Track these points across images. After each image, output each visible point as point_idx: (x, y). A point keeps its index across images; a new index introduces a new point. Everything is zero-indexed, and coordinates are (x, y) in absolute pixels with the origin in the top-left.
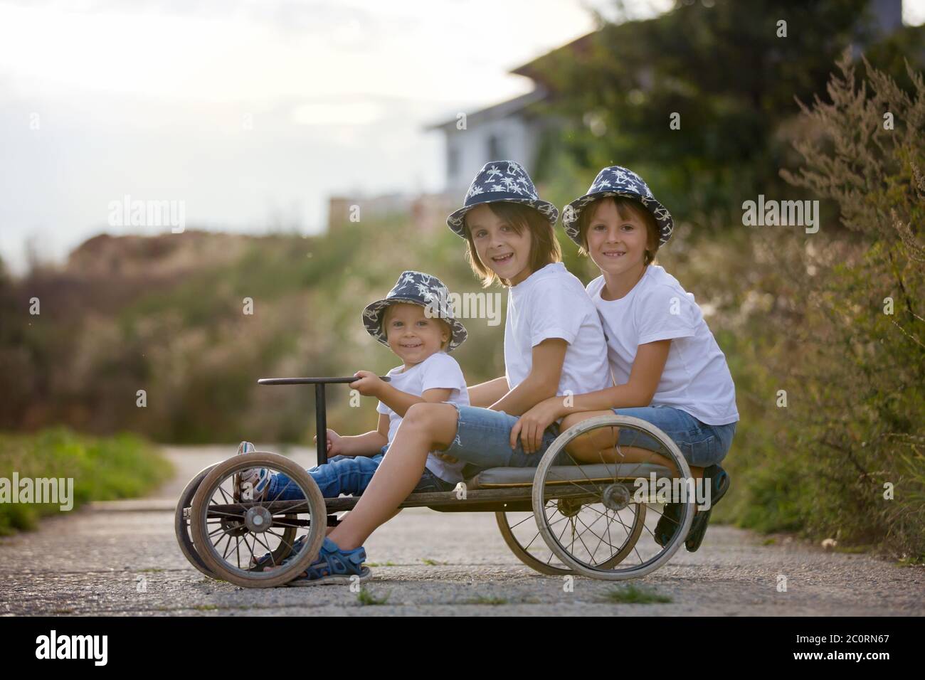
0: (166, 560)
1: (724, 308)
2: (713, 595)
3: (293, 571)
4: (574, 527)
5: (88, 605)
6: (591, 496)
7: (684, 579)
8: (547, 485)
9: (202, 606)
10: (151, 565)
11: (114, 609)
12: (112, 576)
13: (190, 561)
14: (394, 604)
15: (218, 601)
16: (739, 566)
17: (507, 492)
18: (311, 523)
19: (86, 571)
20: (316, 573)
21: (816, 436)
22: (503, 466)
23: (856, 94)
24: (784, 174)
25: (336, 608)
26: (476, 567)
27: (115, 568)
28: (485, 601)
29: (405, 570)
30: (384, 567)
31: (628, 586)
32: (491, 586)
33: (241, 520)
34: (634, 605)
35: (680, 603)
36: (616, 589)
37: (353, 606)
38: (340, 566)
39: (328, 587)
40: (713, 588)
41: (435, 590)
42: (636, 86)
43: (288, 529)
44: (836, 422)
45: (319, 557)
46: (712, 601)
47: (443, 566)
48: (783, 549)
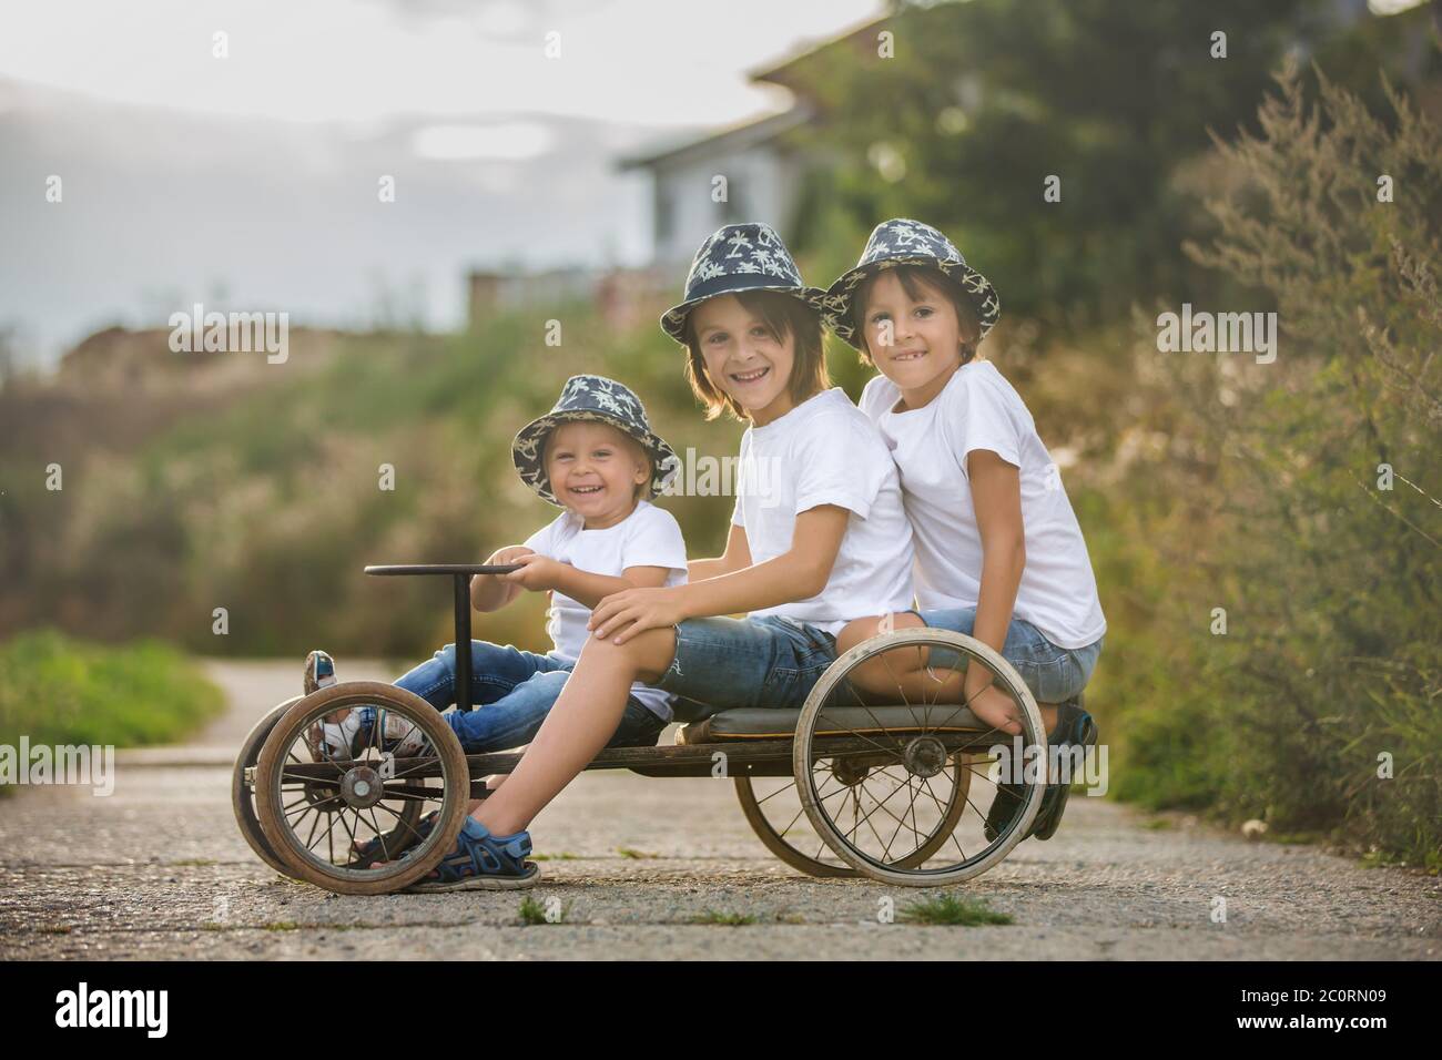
0: (217, 846)
1: (1090, 455)
2: (1077, 912)
3: (417, 868)
4: (857, 802)
5: (94, 920)
6: (886, 754)
7: (1030, 885)
8: (816, 737)
9: (275, 923)
10: (192, 855)
11: (136, 927)
12: (131, 871)
13: (254, 848)
14: (576, 923)
15: (300, 916)
16: (1114, 865)
17: (753, 747)
18: (446, 791)
19: (90, 863)
20: (453, 871)
21: (1234, 660)
22: (749, 706)
23: (1304, 125)
24: (1191, 248)
25: (485, 928)
26: (702, 862)
27: (135, 858)
28: (719, 919)
29: (591, 867)
30: (557, 862)
31: (943, 896)
32: (729, 895)
33: (336, 789)
34: (953, 927)
35: (1025, 925)
36: (924, 902)
37: (510, 926)
38: (490, 861)
39: (472, 894)
40: (1077, 901)
41: (640, 901)
42: (953, 102)
43: (411, 802)
44: (1266, 637)
45: (459, 847)
46: (1075, 921)
47: (651, 861)
48: (1183, 835)
